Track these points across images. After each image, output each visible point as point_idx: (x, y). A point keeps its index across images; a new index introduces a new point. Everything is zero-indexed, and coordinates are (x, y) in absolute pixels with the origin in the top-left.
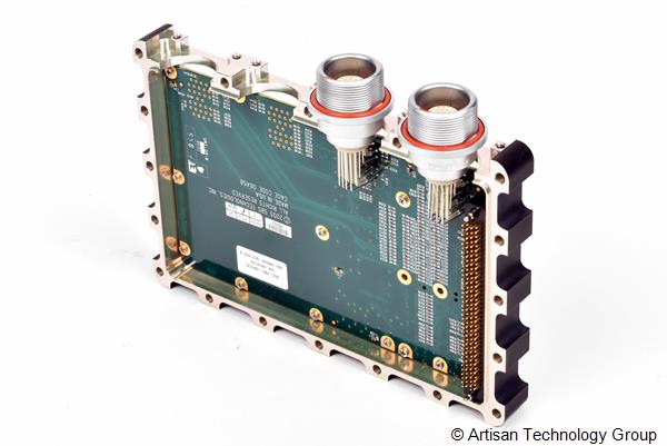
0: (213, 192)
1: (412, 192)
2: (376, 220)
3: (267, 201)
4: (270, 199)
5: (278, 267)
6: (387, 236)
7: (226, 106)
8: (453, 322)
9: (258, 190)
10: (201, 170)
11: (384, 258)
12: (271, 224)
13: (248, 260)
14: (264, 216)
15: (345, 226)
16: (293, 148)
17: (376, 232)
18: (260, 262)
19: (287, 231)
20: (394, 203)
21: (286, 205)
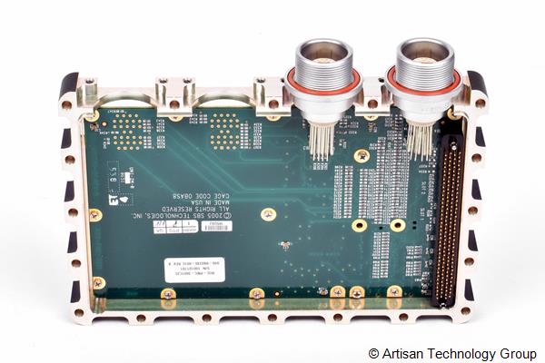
0: (139, 216)
1: (372, 146)
2: (332, 183)
3: (204, 205)
4: (208, 203)
5: (214, 263)
6: (343, 194)
7: (161, 128)
8: (410, 249)
9: (194, 198)
10: (124, 199)
11: (337, 215)
12: (207, 226)
13: (178, 269)
14: (200, 221)
15: (294, 200)
16: (238, 146)
17: (331, 194)
18: (193, 266)
19: (227, 226)
20: (353, 162)
21: (228, 202)
